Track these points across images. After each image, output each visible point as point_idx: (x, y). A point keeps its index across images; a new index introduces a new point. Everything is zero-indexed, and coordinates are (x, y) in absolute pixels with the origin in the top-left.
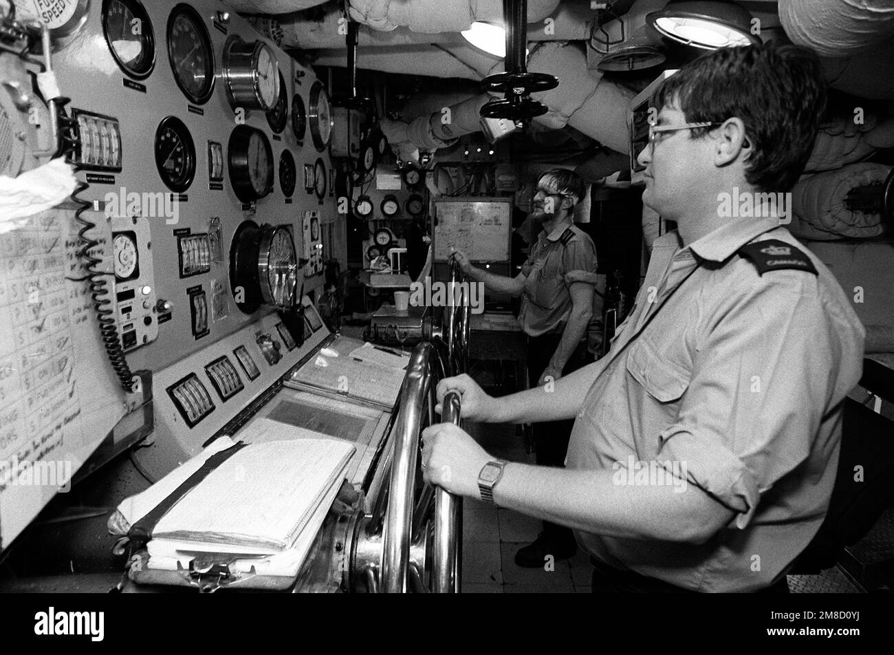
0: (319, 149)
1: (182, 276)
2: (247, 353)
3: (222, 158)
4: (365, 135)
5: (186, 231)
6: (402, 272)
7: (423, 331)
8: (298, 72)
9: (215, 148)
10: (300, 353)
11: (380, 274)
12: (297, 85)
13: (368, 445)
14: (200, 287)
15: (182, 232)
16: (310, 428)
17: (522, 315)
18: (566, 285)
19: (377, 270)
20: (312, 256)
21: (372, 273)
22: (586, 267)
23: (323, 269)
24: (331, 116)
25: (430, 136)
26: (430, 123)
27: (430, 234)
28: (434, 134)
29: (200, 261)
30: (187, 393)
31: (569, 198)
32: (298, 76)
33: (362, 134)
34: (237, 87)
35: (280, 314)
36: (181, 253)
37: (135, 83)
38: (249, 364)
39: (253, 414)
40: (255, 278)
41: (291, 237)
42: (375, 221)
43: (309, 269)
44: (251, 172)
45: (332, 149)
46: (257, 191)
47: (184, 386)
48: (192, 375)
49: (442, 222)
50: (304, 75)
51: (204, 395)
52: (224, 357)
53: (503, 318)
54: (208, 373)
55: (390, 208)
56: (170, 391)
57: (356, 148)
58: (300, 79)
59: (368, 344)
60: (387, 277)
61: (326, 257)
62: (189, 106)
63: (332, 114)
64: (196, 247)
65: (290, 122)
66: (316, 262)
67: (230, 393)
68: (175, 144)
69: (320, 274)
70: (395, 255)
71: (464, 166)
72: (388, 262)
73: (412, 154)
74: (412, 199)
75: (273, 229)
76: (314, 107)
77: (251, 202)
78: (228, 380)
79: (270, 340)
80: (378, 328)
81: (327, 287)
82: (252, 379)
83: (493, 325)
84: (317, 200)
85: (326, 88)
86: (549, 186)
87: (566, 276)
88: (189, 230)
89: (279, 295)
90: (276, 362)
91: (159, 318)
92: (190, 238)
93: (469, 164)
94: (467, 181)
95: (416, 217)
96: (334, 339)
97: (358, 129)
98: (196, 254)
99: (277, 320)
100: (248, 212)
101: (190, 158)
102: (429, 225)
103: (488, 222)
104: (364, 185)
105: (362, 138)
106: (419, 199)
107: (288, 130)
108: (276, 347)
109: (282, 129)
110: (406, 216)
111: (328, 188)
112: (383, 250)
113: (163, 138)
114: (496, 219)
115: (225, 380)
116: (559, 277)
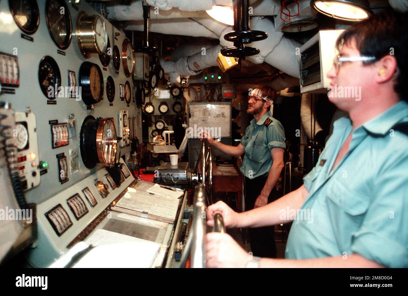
0: (127, 76)
1: (53, 148)
2: (90, 192)
3: (75, 80)
4: (152, 68)
5: (56, 122)
6: (171, 144)
7: (187, 176)
8: (116, 33)
9: (72, 74)
10: (118, 191)
11: (159, 145)
12: (115, 40)
13: (162, 243)
14: (63, 154)
15: (53, 122)
16: (128, 235)
17: (243, 167)
18: (269, 150)
19: (157, 143)
20: (124, 135)
21: (154, 145)
22: (279, 140)
23: (130, 143)
24: (133, 58)
25: (187, 68)
26: (187, 62)
27: (187, 123)
28: (189, 67)
29: (63, 139)
30: (57, 216)
31: (267, 102)
32: (116, 35)
33: (151, 68)
34: (84, 40)
35: (108, 168)
36: (53, 134)
37: (27, 36)
38: (91, 198)
39: (94, 227)
40: (94, 148)
41: (114, 125)
42: (155, 116)
43: (122, 143)
44: (92, 89)
45: (134, 76)
46: (95, 98)
47: (55, 212)
48: (59, 205)
49: (193, 116)
50: (119, 35)
51: (66, 217)
52: (77, 194)
53: (228, 169)
54: (68, 204)
55: (164, 109)
56: (47, 215)
57: (147, 75)
58: (117, 37)
59: (157, 185)
60: (163, 147)
61: (131, 136)
62: (58, 50)
63: (134, 57)
64: (61, 131)
65: (112, 61)
66: (126, 139)
67: (81, 215)
68: (49, 71)
69: (128, 145)
70: (167, 135)
71: (205, 85)
72: (163, 138)
73: (177, 79)
74: (176, 103)
75: (104, 120)
76: (124, 53)
77: (92, 105)
78: (80, 208)
79: (102, 184)
80: (162, 175)
81: (132, 153)
82: (93, 206)
83: (223, 173)
84: (126, 104)
85: (131, 42)
86: (257, 95)
87: (268, 144)
88: (57, 121)
89: (108, 158)
90: (106, 196)
91: (41, 172)
92: (57, 126)
93: (207, 84)
94: (207, 93)
95: (179, 113)
96: (137, 182)
97: (148, 65)
98: (61, 135)
99: (106, 172)
100: (89, 111)
101: (58, 80)
102: (186, 118)
103: (218, 116)
104: (151, 96)
105: (150, 70)
106: (180, 104)
107: (111, 65)
108: (106, 188)
109: (107, 64)
110: (172, 113)
111: (132, 98)
112: (160, 132)
113: (43, 68)
114: (223, 114)
115: (78, 207)
116: (264, 145)
